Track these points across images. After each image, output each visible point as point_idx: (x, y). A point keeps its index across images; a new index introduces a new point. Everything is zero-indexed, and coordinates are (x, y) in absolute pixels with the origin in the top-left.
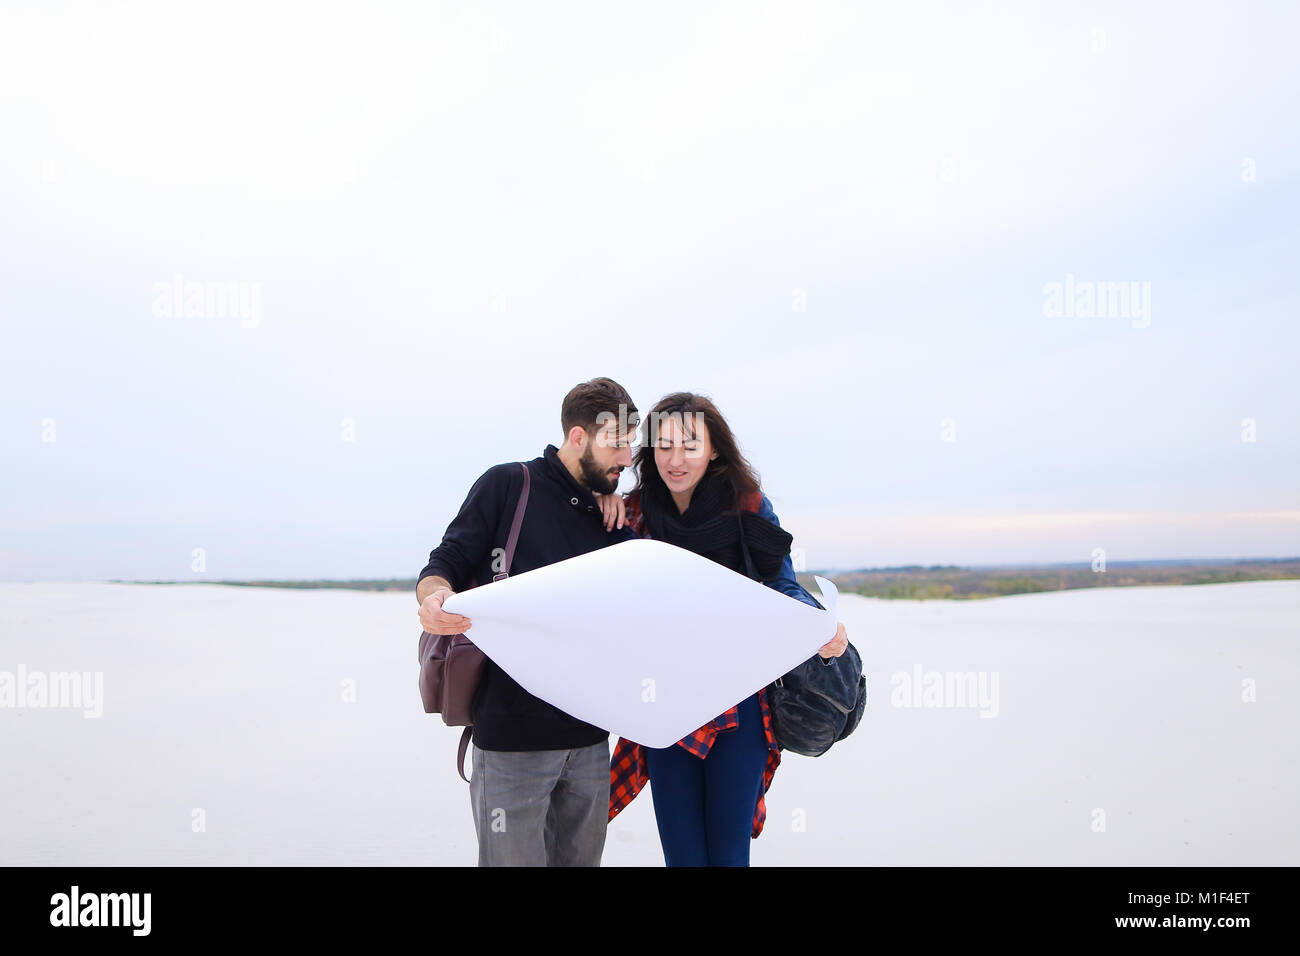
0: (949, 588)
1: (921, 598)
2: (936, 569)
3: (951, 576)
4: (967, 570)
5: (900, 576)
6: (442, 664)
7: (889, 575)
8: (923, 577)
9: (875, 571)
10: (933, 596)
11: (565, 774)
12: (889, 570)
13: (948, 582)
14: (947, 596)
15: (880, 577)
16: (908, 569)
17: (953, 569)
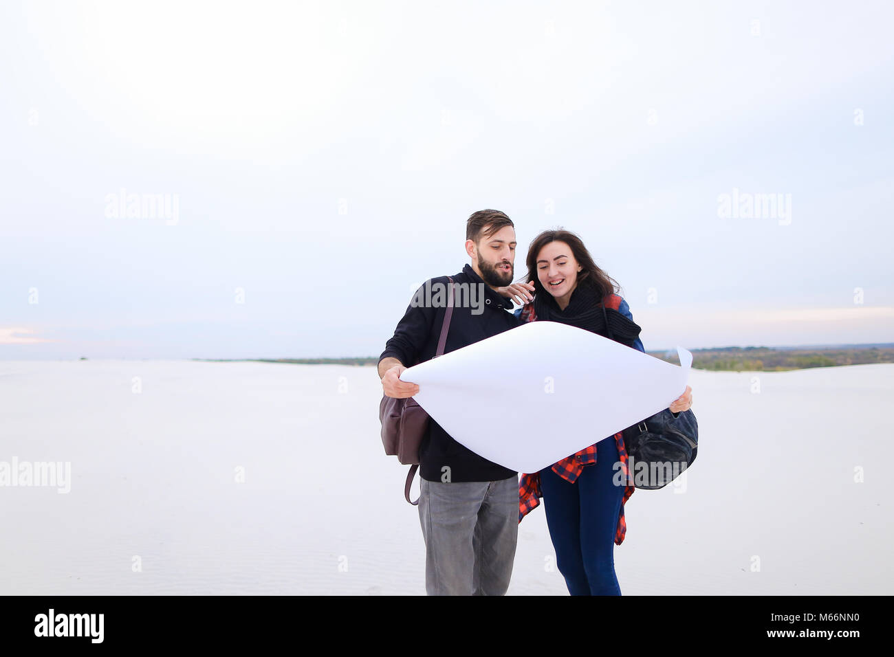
0: (760, 363)
1: (739, 370)
2: (750, 349)
3: (762, 354)
4: (774, 350)
5: (723, 354)
6: (398, 421)
7: (716, 354)
8: (741, 355)
9: (704, 350)
10: (748, 368)
11: (487, 499)
12: (714, 350)
13: (760, 358)
14: (759, 369)
15: (708, 355)
16: (729, 349)
17: (763, 349)
